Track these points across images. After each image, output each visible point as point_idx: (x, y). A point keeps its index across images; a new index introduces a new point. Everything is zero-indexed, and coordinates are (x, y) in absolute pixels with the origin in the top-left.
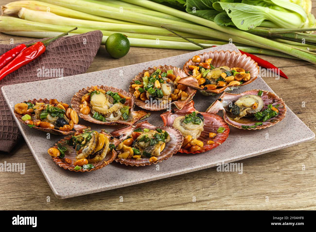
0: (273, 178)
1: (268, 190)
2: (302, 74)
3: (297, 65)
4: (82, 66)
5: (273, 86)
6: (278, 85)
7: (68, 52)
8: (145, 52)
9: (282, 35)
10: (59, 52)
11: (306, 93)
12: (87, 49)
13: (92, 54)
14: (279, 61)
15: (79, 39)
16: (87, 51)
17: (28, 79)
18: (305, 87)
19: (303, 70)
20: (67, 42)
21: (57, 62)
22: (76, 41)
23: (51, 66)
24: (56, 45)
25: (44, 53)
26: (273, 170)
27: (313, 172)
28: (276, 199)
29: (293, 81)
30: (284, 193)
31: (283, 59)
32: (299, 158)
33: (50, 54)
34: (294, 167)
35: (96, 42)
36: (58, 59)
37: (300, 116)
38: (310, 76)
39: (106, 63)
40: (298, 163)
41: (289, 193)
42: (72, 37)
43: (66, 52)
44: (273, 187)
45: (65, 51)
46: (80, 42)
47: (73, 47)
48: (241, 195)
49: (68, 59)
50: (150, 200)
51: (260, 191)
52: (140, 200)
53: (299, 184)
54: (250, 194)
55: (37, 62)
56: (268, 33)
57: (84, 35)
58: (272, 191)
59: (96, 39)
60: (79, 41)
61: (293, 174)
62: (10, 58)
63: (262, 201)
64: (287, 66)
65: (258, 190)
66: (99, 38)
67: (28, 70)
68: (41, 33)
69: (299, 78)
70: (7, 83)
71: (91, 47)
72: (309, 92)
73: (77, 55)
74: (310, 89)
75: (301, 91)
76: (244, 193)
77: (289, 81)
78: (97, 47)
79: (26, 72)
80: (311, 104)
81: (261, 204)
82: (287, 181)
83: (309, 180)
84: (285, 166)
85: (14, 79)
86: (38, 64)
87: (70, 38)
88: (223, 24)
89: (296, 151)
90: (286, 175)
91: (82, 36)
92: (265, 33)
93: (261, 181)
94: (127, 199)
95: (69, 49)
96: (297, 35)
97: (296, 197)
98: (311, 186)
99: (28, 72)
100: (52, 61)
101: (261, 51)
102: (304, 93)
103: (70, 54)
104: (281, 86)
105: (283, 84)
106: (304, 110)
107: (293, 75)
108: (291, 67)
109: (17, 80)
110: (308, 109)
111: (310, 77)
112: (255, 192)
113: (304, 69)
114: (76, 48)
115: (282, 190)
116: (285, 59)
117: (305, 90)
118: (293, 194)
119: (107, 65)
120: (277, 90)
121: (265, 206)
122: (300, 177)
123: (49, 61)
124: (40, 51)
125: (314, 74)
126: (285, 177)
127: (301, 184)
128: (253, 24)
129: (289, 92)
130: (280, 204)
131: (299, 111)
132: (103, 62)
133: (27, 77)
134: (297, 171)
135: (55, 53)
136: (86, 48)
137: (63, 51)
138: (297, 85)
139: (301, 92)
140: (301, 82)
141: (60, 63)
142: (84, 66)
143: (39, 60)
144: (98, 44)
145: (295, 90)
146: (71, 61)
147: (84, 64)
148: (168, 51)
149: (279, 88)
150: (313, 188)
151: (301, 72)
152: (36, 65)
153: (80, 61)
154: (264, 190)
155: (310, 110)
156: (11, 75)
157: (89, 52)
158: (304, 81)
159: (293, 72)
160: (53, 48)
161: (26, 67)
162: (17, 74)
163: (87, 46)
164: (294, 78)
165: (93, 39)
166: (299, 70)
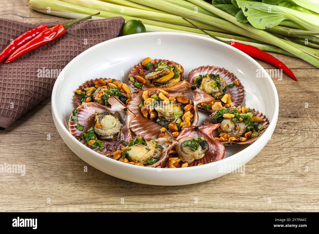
0: (246, 179)
1: (236, 190)
2: (314, 78)
3: (312, 68)
5: (280, 87)
6: (285, 86)
7: (87, 36)
9: (300, 37)
10: (79, 35)
11: (311, 97)
12: (106, 34)
14: (295, 62)
15: (99, 24)
16: (105, 36)
17: (43, 60)
18: (311, 91)
19: (316, 74)
20: (88, 26)
21: (73, 45)
22: (96, 26)
23: (67, 49)
24: (78, 28)
25: (63, 35)
26: (249, 171)
27: (287, 177)
28: (241, 200)
29: (301, 84)
30: (251, 195)
32: (278, 162)
34: (271, 170)
35: (115, 28)
36: (75, 42)
37: (295, 120)
40: (276, 167)
41: (256, 195)
42: (95, 21)
44: (243, 188)
45: (84, 35)
46: (100, 27)
47: (93, 31)
48: (209, 192)
50: (121, 187)
51: (228, 191)
52: (112, 186)
53: (268, 188)
54: (218, 192)
55: (55, 44)
56: (287, 33)
57: (105, 21)
58: (240, 192)
59: (116, 26)
60: (99, 26)
61: (267, 177)
62: (30, 37)
63: (227, 200)
65: (227, 189)
66: (119, 24)
67: (44, 51)
68: (69, 13)
69: (309, 81)
70: (22, 61)
72: (313, 97)
73: (95, 39)
74: (316, 94)
75: (306, 95)
76: (213, 190)
77: (298, 84)
78: (116, 33)
79: (42, 52)
80: (311, 109)
81: (225, 203)
82: (258, 183)
83: (281, 184)
84: (262, 169)
85: (29, 58)
86: (56, 45)
87: (91, 22)
88: (241, 21)
89: (278, 155)
90: (259, 178)
91: (103, 21)
92: (285, 33)
93: (234, 181)
94: (101, 184)
95: (89, 33)
96: (314, 38)
97: (261, 200)
98: (280, 191)
99: (44, 52)
100: (69, 44)
102: (308, 97)
104: (288, 88)
105: (291, 86)
106: (301, 114)
107: (304, 78)
108: (306, 70)
109: (32, 60)
110: (306, 114)
112: (224, 191)
114: (96, 32)
115: (250, 191)
117: (311, 94)
118: (259, 197)
120: (282, 92)
121: (229, 205)
122: (272, 181)
123: (66, 43)
124: (59, 32)
126: (258, 180)
127: (271, 188)
128: (272, 23)
129: (293, 95)
130: (243, 205)
131: (296, 115)
133: (42, 58)
134: (272, 174)
135: (74, 36)
136: (104, 33)
138: (304, 89)
139: (306, 96)
140: (310, 85)
141: (76, 47)
143: (58, 41)
144: (118, 30)
145: (301, 93)
149: (285, 90)
150: (282, 193)
151: (313, 75)
152: (54, 46)
154: (233, 189)
155: (307, 116)
156: (28, 54)
157: (107, 37)
158: (313, 85)
159: (305, 75)
160: (74, 31)
161: (44, 47)
162: (34, 53)
163: (106, 32)
164: (304, 81)
165: (113, 25)
166: (312, 73)
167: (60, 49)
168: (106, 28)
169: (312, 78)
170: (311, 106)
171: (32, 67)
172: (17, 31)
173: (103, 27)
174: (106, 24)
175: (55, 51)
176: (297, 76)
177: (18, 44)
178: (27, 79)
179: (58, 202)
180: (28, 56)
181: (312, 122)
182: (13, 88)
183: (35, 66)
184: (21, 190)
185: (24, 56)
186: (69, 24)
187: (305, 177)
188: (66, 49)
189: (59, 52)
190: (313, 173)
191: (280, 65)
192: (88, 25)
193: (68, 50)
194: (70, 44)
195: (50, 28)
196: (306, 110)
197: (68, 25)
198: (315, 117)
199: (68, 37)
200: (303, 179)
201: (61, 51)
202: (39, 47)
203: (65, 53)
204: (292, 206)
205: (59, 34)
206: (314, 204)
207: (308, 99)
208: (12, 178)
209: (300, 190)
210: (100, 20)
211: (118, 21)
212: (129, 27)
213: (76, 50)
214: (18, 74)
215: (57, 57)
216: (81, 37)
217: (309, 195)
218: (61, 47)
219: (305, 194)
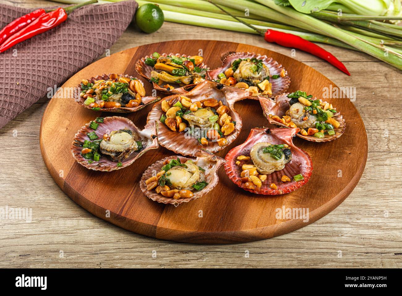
3: (368, 60)
4: (105, 41)
7: (93, 23)
8: (187, 31)
9: (353, 23)
10: (83, 22)
11: (367, 94)
12: (116, 21)
13: (120, 27)
14: (346, 54)
15: (108, 9)
16: (115, 23)
17: (40, 50)
18: (368, 87)
19: (373, 67)
20: (94, 11)
21: (77, 33)
22: (104, 11)
23: (70, 37)
24: (81, 13)
25: (65, 22)
29: (355, 79)
31: (353, 51)
33: (71, 23)
35: (127, 14)
36: (79, 30)
38: (380, 74)
39: (138, 40)
42: (102, 5)
43: (91, 23)
45: (90, 21)
46: (108, 12)
47: (101, 17)
49: (92, 31)
55: (55, 32)
56: (337, 19)
59: (128, 11)
60: (108, 10)
62: (24, 24)
64: (354, 61)
66: (132, 8)
67: (42, 40)
69: (364, 76)
71: (120, 19)
72: (370, 94)
73: (103, 27)
74: (373, 90)
75: (362, 91)
77: (351, 79)
78: (128, 19)
79: (40, 41)
80: (369, 108)
85: (24, 48)
86: (56, 34)
87: (98, 7)
88: (281, 4)
92: (334, 19)
95: (95, 19)
96: (370, 24)
99: (42, 42)
101: (327, 40)
102: (364, 94)
103: (95, 26)
104: (339, 84)
105: (342, 81)
107: (358, 72)
108: (360, 63)
109: (27, 50)
110: (362, 113)
111: (378, 76)
113: (375, 66)
114: (103, 19)
116: (355, 52)
117: (368, 90)
119: (138, 41)
123: (68, 31)
124: (59, 18)
125: (384, 73)
128: (318, 6)
132: (135, 37)
133: (39, 48)
135: (78, 23)
136: (114, 20)
137: (88, 21)
138: (359, 84)
139: (362, 93)
140: (366, 80)
141: (80, 35)
142: (109, 41)
143: (58, 29)
144: (130, 16)
146: (94, 33)
147: (109, 38)
148: (215, 32)
151: (369, 69)
152: (53, 34)
153: (105, 34)
155: (365, 115)
156: (22, 43)
157: (117, 24)
158: (370, 80)
159: (360, 69)
160: (77, 17)
161: (41, 35)
162: (29, 43)
163: (116, 18)
164: (358, 75)
165: (124, 10)
166: (368, 66)
167: (62, 39)
168: (116, 13)
169: (368, 72)
170: (368, 104)
171: (28, 58)
172: (8, 17)
173: (113, 11)
174: (116, 9)
175: (55, 40)
176: (350, 70)
177: (10, 31)
178: (23, 72)
179: (66, 214)
180: (23, 46)
181: (371, 122)
182: (7, 82)
183: (32, 57)
184: (21, 201)
185: (17, 46)
186: (71, 8)
187: (365, 185)
188: (68, 38)
189: (60, 41)
190: (374, 181)
191: (329, 57)
192: (94, 9)
193: (71, 39)
194: (73, 31)
195: (49, 13)
196: (362, 109)
197: (70, 10)
198: (374, 117)
199: (70, 23)
200: (362, 187)
201: (62, 41)
202: (36, 36)
203: (67, 42)
204: (351, 219)
205: (60, 20)
206: (378, 216)
207: (364, 96)
208: (9, 187)
209: (359, 200)
210: (108, 4)
211: (131, 5)
212: (144, 11)
213: (80, 39)
214: (11, 66)
215: (57, 47)
216: (85, 24)
217: (370, 206)
218: (62, 35)
219: (366, 205)
